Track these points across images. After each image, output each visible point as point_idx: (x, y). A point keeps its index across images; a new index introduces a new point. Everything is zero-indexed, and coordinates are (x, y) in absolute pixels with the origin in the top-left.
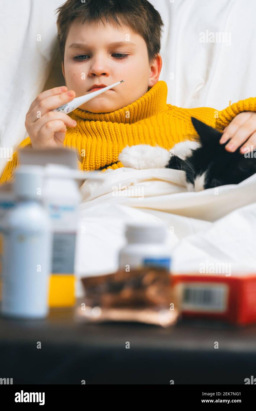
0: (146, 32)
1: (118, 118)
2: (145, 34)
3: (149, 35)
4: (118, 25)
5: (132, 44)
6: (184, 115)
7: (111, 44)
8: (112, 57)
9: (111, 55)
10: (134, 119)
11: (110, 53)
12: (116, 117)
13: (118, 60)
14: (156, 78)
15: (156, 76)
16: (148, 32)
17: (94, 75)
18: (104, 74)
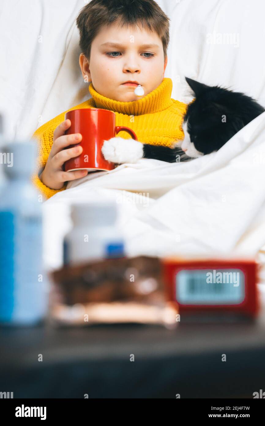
17: (128, 71)
18: (136, 71)
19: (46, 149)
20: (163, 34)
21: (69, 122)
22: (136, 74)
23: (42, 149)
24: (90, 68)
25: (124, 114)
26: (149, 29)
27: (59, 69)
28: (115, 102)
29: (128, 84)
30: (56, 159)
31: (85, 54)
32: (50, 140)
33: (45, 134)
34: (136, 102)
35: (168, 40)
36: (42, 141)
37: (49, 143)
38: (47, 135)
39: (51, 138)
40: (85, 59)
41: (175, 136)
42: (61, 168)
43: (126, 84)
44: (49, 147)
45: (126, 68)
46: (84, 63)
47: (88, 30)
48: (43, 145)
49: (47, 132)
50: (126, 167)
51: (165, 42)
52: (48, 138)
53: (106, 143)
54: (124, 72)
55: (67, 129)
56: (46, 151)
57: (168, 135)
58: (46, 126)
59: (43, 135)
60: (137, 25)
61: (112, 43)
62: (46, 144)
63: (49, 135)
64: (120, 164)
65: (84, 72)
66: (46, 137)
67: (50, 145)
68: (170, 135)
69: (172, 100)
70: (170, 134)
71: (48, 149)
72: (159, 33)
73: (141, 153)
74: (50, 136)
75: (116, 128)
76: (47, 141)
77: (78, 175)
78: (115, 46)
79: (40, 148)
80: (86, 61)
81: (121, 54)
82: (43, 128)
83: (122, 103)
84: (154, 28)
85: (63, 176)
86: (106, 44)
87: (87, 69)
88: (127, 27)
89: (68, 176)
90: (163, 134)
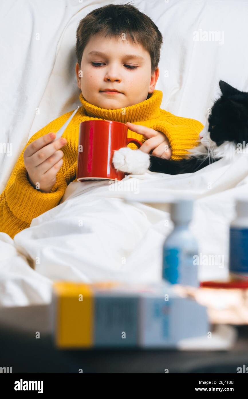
0: (153, 49)
1: (119, 115)
2: (152, 51)
3: (154, 52)
4: (134, 43)
5: (141, 58)
6: (173, 123)
7: (126, 56)
8: (124, 67)
9: (123, 65)
10: (132, 119)
11: (123, 63)
12: (117, 114)
13: (128, 70)
14: (153, 86)
15: (153, 84)
16: (154, 50)
17: (109, 80)
18: (117, 81)
27: (49, 77)
45: (107, 77)
53: (116, 152)
54: (104, 81)
58: (42, 133)
69: (161, 110)
82: (39, 135)
86: (92, 53)
88: (110, 37)
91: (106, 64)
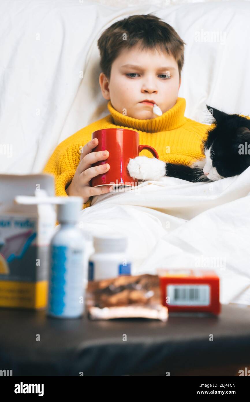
7: (161, 67)
9: (157, 76)
17: (146, 92)
18: (154, 92)
19: (69, 163)
20: (180, 57)
21: (96, 141)
22: (153, 94)
23: (66, 163)
24: (110, 87)
25: (143, 131)
26: (166, 53)
28: (133, 120)
29: (145, 102)
30: (84, 175)
31: (105, 73)
32: (73, 155)
33: (68, 149)
34: (153, 120)
35: (183, 63)
36: (66, 156)
37: (71, 158)
38: (70, 150)
39: (74, 153)
40: (105, 78)
41: (191, 154)
42: (88, 184)
43: (144, 103)
44: (72, 162)
45: (145, 89)
46: (104, 82)
47: (109, 51)
48: (66, 160)
49: (70, 147)
50: (150, 184)
51: (180, 65)
52: (71, 153)
53: (131, 160)
54: (142, 92)
55: (94, 147)
56: (69, 165)
57: (186, 153)
59: (66, 150)
60: (156, 49)
61: (132, 66)
62: (69, 158)
63: (72, 149)
64: (144, 181)
65: (104, 90)
66: (69, 152)
67: (73, 159)
68: (187, 154)
69: (186, 118)
70: (187, 152)
71: (71, 164)
72: (175, 57)
73: (164, 171)
74: (73, 151)
75: (139, 146)
76: (70, 155)
77: (105, 190)
78: (135, 68)
79: (64, 163)
80: (106, 80)
81: (139, 76)
83: (141, 121)
84: (172, 52)
85: (90, 191)
86: (126, 66)
87: (107, 87)
88: (146, 51)
89: (96, 191)
90: (181, 152)
91: (141, 75)
